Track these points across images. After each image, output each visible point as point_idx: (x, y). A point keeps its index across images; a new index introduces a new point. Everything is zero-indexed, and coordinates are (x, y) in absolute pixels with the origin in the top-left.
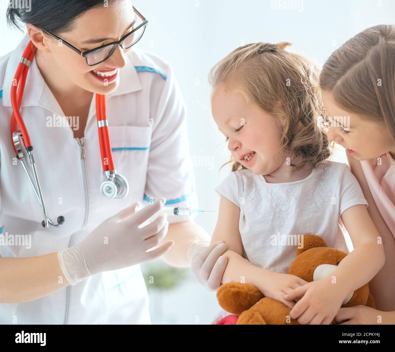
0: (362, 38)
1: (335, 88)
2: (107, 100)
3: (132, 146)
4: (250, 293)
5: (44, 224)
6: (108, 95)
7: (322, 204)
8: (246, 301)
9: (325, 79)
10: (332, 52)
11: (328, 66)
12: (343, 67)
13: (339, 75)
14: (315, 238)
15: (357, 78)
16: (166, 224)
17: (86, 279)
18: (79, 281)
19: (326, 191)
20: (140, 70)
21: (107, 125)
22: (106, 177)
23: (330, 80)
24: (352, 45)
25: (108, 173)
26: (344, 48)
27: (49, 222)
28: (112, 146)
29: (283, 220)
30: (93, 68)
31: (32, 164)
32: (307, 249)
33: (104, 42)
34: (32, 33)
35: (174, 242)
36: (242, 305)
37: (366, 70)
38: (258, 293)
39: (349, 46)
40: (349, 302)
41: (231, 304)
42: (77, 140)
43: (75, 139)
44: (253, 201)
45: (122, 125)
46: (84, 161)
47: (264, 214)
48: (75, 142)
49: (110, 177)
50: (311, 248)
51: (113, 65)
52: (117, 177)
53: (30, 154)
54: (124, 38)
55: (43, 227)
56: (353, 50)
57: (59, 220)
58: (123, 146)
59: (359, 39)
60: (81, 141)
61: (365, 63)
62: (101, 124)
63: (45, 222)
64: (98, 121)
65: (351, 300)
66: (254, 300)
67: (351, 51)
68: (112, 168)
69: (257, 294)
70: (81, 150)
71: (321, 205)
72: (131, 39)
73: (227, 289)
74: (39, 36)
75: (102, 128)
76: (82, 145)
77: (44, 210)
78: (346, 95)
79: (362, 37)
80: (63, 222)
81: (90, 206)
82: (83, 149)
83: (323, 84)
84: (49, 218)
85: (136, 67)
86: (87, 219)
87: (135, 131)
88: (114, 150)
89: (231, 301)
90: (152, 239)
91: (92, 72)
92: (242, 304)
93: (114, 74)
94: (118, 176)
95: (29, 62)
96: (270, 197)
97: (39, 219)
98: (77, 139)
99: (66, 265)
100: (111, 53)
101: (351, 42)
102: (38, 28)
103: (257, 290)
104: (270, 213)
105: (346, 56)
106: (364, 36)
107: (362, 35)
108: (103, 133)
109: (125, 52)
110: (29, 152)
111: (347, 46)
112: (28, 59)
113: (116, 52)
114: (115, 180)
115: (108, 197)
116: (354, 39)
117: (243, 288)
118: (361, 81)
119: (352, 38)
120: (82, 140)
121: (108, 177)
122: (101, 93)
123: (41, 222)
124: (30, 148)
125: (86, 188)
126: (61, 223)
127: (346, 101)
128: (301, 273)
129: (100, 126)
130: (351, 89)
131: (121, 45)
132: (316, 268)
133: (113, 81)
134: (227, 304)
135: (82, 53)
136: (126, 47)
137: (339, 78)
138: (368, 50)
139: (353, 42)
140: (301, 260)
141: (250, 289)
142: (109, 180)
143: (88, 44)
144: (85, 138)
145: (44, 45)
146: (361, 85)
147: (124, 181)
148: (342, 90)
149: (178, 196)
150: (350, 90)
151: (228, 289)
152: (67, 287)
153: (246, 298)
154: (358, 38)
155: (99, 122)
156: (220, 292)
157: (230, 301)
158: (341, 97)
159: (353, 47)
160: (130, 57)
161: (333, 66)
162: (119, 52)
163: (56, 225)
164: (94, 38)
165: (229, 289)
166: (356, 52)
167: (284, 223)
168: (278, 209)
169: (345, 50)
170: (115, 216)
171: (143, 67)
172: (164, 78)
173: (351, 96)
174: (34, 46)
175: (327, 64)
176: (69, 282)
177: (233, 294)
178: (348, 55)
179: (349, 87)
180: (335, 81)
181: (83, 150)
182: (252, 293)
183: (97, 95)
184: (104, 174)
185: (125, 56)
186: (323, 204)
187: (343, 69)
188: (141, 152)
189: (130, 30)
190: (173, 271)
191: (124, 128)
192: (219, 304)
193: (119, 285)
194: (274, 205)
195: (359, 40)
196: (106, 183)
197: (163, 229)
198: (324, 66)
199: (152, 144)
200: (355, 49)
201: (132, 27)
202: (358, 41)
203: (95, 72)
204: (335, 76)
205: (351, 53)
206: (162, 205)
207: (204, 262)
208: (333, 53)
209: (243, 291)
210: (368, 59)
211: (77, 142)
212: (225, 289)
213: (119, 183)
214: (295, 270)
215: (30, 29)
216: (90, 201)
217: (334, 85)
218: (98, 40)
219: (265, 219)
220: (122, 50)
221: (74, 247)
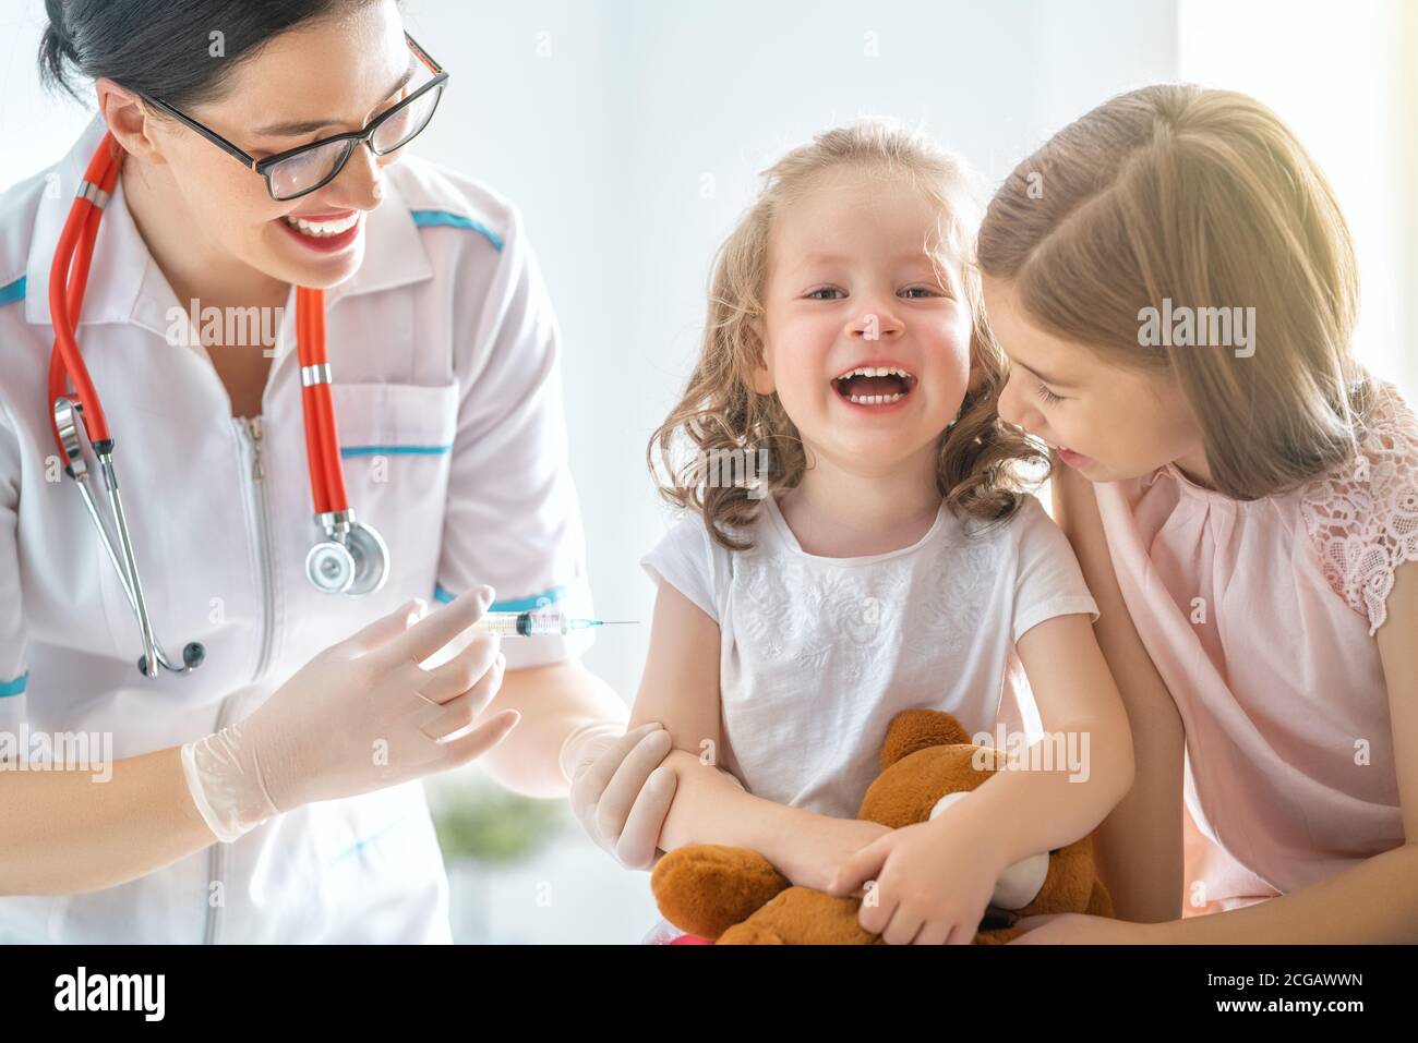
0: (1105, 125)
1: (1024, 269)
2: (328, 308)
3: (402, 441)
4: (750, 876)
5: (144, 667)
6: (333, 291)
7: (966, 617)
8: (739, 899)
9: (996, 242)
10: (1016, 164)
11: (1005, 207)
12: (1050, 209)
13: (1038, 233)
14: (936, 718)
15: (1091, 241)
16: (497, 662)
17: (263, 822)
18: (244, 829)
19: (978, 577)
20: (428, 220)
21: (329, 380)
22: (324, 529)
23: (1010, 247)
24: (1075, 144)
25: (327, 519)
26: (1050, 153)
27: (159, 661)
28: (342, 441)
29: (859, 668)
30: (286, 209)
31: (111, 493)
32: (912, 752)
33: (319, 130)
34: (112, 106)
35: (519, 715)
36: (725, 910)
37: (1115, 217)
38: (771, 878)
39: (1067, 149)
40: (1033, 901)
41: (695, 909)
42: (240, 423)
43: (235, 421)
44: (764, 606)
45: (372, 380)
46: (261, 484)
47: (803, 649)
48: (236, 430)
49: (335, 530)
50: (924, 747)
51: (346, 200)
52: (355, 531)
53: (103, 461)
54: (376, 122)
55: (141, 675)
56: (1079, 160)
57: (188, 654)
58: (375, 441)
59: (1096, 126)
60: (252, 428)
61: (1114, 198)
62: (311, 376)
63: (148, 658)
64: (302, 367)
65: (1039, 893)
66: (760, 895)
67: (1072, 162)
68: (343, 506)
69: (769, 880)
70: (253, 452)
71: (964, 619)
72: (400, 127)
73: (683, 865)
74: (133, 116)
75: (312, 388)
76: (257, 439)
77: (145, 625)
78: (1060, 292)
79: (1103, 121)
80: (199, 661)
81: (278, 616)
82: (258, 448)
83: (990, 260)
84: (159, 651)
85: (415, 214)
86: (270, 652)
87: (408, 398)
88: (348, 452)
89: (695, 901)
90: (454, 707)
91: (285, 222)
92: (727, 907)
93: (348, 227)
94: (359, 527)
95: (103, 194)
96: (818, 598)
97: (131, 652)
98: (243, 419)
99: (205, 784)
100: (340, 163)
101: (1071, 135)
102: (130, 88)
103: (769, 867)
104: (820, 647)
105: (1059, 175)
106: (1109, 119)
107: (1104, 117)
108: (317, 403)
109: (380, 163)
110: (102, 457)
111: (1059, 147)
112: (101, 187)
113: (353, 163)
114: (349, 539)
115: (328, 589)
116: (1080, 127)
117: (727, 862)
118: (1102, 251)
119: (1075, 124)
120: (255, 422)
121: (329, 531)
122: (312, 285)
123: (136, 660)
124: (105, 446)
125: (267, 564)
126: (194, 664)
127: (1061, 310)
128: (893, 818)
129: (307, 383)
130: (1073, 273)
131: (368, 143)
132: (936, 803)
133: (346, 250)
134: (682, 909)
135: (254, 164)
136: (384, 148)
137: (1035, 240)
138: (1123, 158)
139: (1076, 137)
140: (893, 780)
141: (748, 865)
142: (332, 539)
143: (271, 137)
144: (263, 418)
145: (145, 140)
146: (1103, 262)
147: (375, 543)
148: (1048, 277)
149: (535, 588)
150: (1072, 277)
151: (686, 865)
152: (211, 848)
153: (737, 891)
154: (1090, 126)
155: (306, 370)
156: (662, 873)
157: (691, 901)
158: (1044, 297)
159: (1078, 151)
160: (395, 184)
161: (1019, 207)
162: (364, 162)
163: (180, 670)
164: (291, 119)
165: (689, 862)
166: (1087, 166)
167: (861, 675)
168: (844, 635)
169: (1055, 159)
170: (348, 640)
171: (436, 213)
172: (495, 245)
173: (1073, 294)
174: (118, 146)
175: (1001, 199)
176: (217, 834)
177: (702, 879)
178: (1064, 174)
179: (1066, 270)
180: (1024, 250)
181: (258, 453)
182: (754, 875)
183: (299, 289)
184: (318, 522)
185: (380, 175)
186: (970, 615)
187: (1049, 213)
188: (426, 460)
189: (398, 98)
190: (521, 808)
191: (379, 388)
192: (659, 907)
193: (360, 846)
194: (832, 620)
195: (1095, 131)
196: (322, 549)
197: (488, 676)
198: (990, 205)
199: (459, 436)
200: (1084, 156)
201: (401, 90)
202: (1092, 134)
203: (292, 220)
204: (1025, 236)
205: (1073, 167)
206: (483, 607)
207: (607, 785)
208: (1017, 168)
209: (730, 870)
210: (1123, 185)
211: (240, 429)
212: (675, 864)
213: (360, 548)
214: (876, 809)
215: (106, 95)
216: (279, 601)
217: (1021, 260)
218: (303, 125)
219: (806, 663)
220: (372, 159)
221: (227, 732)
